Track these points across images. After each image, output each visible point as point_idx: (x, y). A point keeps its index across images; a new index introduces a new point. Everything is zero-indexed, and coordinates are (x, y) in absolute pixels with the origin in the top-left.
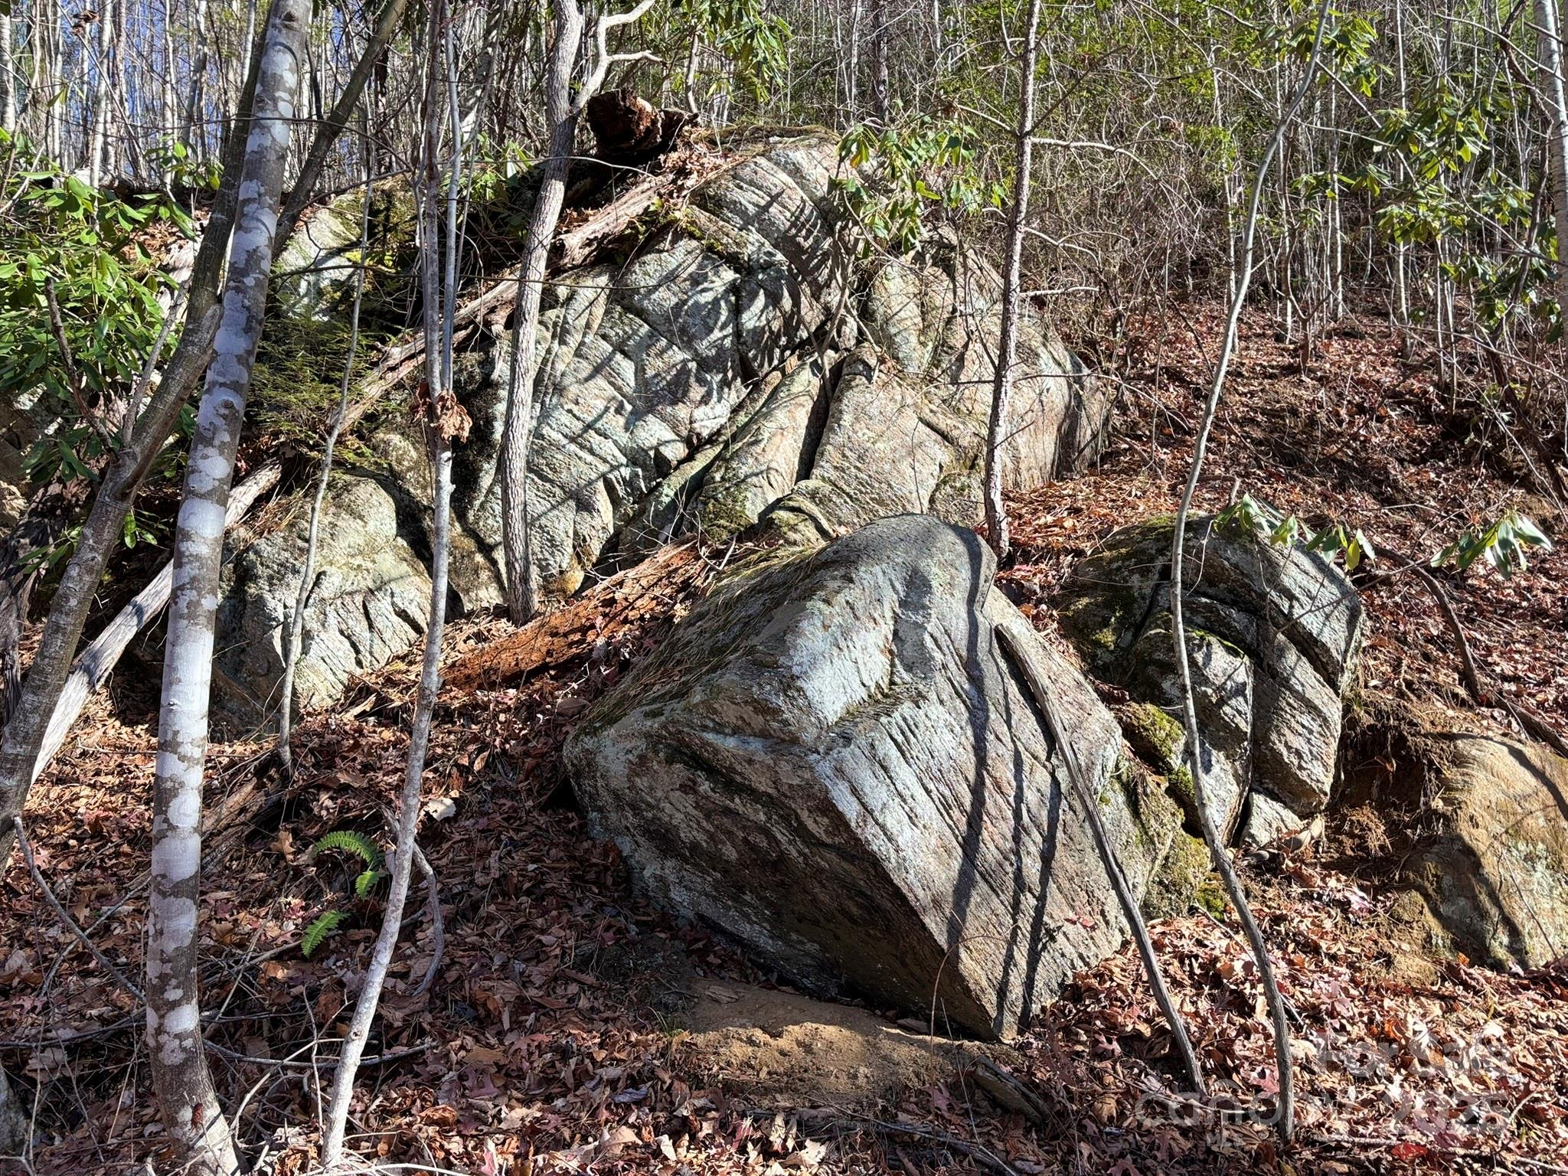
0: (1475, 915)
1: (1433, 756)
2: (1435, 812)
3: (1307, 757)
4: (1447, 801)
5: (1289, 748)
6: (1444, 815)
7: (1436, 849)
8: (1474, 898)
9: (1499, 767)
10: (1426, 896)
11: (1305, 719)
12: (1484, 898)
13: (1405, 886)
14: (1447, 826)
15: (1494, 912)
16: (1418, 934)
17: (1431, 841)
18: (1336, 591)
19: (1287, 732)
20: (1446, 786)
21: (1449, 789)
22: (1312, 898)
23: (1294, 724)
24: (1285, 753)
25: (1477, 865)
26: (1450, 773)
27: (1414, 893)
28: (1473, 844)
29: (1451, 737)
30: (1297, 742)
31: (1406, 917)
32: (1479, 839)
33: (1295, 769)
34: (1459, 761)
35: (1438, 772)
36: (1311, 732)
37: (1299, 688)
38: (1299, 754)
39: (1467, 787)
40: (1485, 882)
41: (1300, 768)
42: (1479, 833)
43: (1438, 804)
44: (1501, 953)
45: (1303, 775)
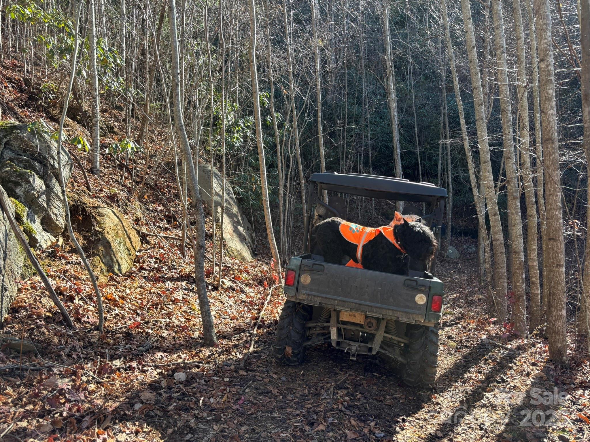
0: (111, 261)
1: (93, 214)
2: (98, 231)
3: (59, 216)
4: (100, 228)
5: (53, 213)
6: (100, 232)
7: (100, 242)
8: (110, 256)
9: (111, 216)
10: (100, 257)
11: (58, 203)
12: (112, 256)
13: (94, 255)
14: (102, 235)
15: (115, 259)
16: (99, 269)
17: (98, 240)
18: (67, 158)
19: (53, 207)
20: (99, 223)
21: (100, 224)
22: (69, 263)
23: (55, 205)
24: (52, 215)
25: (110, 246)
26: (99, 219)
27: (97, 257)
28: (109, 240)
29: (96, 208)
30: (56, 211)
31: (97, 265)
32: (110, 238)
33: (55, 221)
34: (100, 215)
35: (95, 219)
36: (60, 207)
37: (56, 192)
38: (56, 215)
39: (105, 223)
40: (113, 251)
41: (57, 220)
42: (109, 236)
43: (98, 229)
44: (116, 271)
45: (57, 223)
